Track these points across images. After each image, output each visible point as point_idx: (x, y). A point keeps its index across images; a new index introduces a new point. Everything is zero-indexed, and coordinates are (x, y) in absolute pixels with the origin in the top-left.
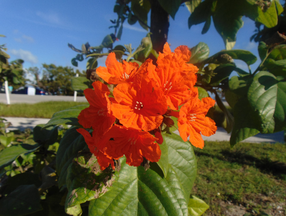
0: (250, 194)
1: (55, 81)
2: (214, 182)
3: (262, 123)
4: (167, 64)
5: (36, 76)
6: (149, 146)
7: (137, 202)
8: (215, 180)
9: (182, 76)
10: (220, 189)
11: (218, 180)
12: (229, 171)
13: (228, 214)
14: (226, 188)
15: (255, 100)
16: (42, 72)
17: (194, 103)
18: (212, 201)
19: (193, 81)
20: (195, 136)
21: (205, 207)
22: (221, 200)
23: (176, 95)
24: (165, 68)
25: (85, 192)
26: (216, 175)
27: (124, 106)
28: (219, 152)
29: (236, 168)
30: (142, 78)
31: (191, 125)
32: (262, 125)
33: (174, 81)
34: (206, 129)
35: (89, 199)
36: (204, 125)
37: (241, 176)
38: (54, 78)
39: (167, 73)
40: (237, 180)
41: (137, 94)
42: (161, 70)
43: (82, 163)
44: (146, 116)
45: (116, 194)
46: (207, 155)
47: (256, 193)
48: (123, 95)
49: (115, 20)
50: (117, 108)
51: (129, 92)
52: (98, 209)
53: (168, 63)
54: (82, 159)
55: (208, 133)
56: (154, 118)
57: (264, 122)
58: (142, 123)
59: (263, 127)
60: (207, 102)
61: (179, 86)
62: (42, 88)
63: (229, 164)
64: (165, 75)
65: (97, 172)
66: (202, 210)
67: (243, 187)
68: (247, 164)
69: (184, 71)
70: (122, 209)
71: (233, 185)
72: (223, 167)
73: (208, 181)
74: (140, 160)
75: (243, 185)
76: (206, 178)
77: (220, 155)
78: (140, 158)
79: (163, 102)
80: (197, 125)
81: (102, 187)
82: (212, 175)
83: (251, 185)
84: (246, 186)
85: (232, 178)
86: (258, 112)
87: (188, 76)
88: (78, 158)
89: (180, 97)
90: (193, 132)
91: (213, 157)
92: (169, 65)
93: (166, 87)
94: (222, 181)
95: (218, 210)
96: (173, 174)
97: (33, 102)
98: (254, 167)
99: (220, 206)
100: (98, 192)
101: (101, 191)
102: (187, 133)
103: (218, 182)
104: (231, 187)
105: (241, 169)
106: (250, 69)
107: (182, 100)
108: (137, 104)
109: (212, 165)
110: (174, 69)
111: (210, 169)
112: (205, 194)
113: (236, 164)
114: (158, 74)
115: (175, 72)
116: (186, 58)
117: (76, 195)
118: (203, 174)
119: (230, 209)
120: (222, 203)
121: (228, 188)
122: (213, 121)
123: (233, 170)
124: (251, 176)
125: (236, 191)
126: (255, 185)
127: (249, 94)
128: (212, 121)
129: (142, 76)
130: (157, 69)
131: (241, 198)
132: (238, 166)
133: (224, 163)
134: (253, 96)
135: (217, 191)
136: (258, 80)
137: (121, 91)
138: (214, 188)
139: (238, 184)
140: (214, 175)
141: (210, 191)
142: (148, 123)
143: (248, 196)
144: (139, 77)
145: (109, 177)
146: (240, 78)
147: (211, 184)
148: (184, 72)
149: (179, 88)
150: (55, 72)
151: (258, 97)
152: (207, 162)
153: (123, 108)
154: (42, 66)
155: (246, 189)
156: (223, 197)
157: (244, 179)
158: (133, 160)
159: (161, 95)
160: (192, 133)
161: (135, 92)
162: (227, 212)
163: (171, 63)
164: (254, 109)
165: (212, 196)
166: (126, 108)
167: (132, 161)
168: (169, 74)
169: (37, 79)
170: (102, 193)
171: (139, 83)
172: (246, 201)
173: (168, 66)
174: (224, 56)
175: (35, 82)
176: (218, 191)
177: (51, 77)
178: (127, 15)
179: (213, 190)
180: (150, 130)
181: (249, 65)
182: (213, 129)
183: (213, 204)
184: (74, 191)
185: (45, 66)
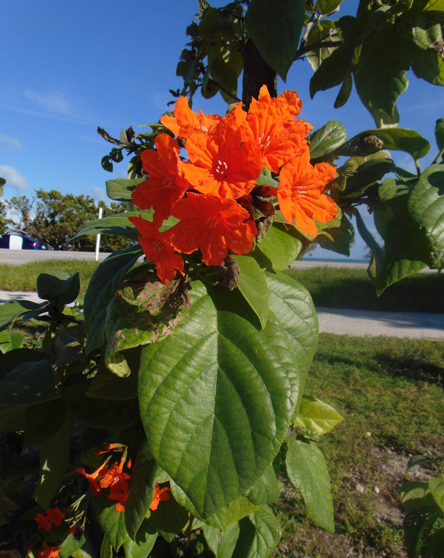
0: (429, 436)
1: (59, 224)
2: (360, 413)
3: (431, 250)
4: (263, 110)
5: (25, 213)
6: (236, 230)
7: (217, 369)
8: (362, 407)
9: (285, 129)
10: (372, 425)
11: (367, 408)
12: (389, 392)
13: (386, 471)
14: (382, 423)
15: (420, 212)
16: (35, 206)
17: (302, 169)
18: (356, 446)
19: (301, 134)
20: (305, 220)
21: (335, 418)
22: (372, 445)
23: (276, 155)
24: (260, 116)
25: (137, 333)
26: (363, 399)
27: (201, 169)
28: (371, 356)
29: (403, 387)
30: (226, 125)
31: (298, 205)
32: (432, 253)
33: (274, 135)
34: (322, 212)
35: (143, 343)
36: (318, 206)
37: (412, 401)
38: (57, 219)
39: (264, 123)
40: (405, 408)
41: (219, 151)
42: (255, 118)
43: (130, 298)
44: (232, 183)
45: (182, 353)
46: (347, 362)
47: (440, 434)
48: (199, 151)
49: (178, 91)
50: (191, 170)
51: (208, 148)
52: (154, 376)
53: (265, 108)
54: (129, 290)
55: (324, 218)
56: (243, 184)
57: (435, 248)
58: (226, 191)
59: (433, 257)
60: (324, 170)
61: (281, 142)
62: (34, 236)
63: (389, 379)
64: (260, 126)
65: (154, 311)
66: (329, 423)
67: (416, 423)
68: (424, 379)
69: (289, 121)
70: (192, 377)
71: (396, 418)
72: (378, 385)
73: (347, 410)
74: (223, 253)
75: (415, 419)
76: (344, 405)
77: (374, 362)
78: (222, 250)
79: (257, 159)
80: (308, 204)
81: (162, 327)
82: (356, 399)
83: (431, 418)
84: (422, 421)
85: (395, 406)
86: (424, 230)
87: (295, 128)
88: (122, 289)
89: (282, 157)
90: (302, 215)
91: (358, 365)
92: (267, 111)
93: (262, 143)
94: (375, 411)
95: (367, 462)
96: (275, 325)
97: (19, 262)
98: (438, 385)
99: (370, 455)
100: (156, 333)
101: (161, 333)
102: (292, 214)
103: (367, 413)
104: (392, 421)
105: (414, 389)
106: (419, 166)
107: (284, 160)
108: (219, 165)
109: (356, 381)
110: (274, 118)
111: (352, 387)
112: (343, 433)
113: (403, 380)
114: (250, 125)
115: (275, 122)
116: (295, 110)
117: (123, 336)
118: (338, 397)
119: (390, 462)
120: (374, 451)
121: (386, 423)
122: (333, 200)
123: (397, 390)
124: (433, 402)
125: (402, 429)
126: (438, 419)
127: (412, 202)
128: (331, 202)
129: (227, 123)
130: (248, 118)
131: (412, 443)
132: (408, 384)
133: (381, 377)
134: (417, 206)
135: (365, 429)
136: (427, 178)
137: (196, 146)
138: (360, 423)
139: (406, 417)
140: (359, 399)
141: (351, 429)
142: (235, 191)
143: (424, 438)
144: (223, 125)
145: (172, 315)
146: (398, 182)
147: (355, 415)
148: (288, 123)
149: (280, 145)
150: (59, 205)
151: (426, 206)
152: (347, 374)
153: (199, 171)
154: (35, 195)
155: (422, 427)
156: (375, 440)
157: (418, 408)
158: (212, 255)
159: (254, 147)
160: (300, 215)
161: (216, 148)
162: (384, 467)
163: (269, 108)
164: (419, 226)
165: (356, 437)
166: (203, 172)
167: (211, 257)
168: (266, 125)
169: (25, 219)
170: (163, 336)
171: (223, 133)
172: (421, 448)
173: (265, 113)
174: (369, 139)
175: (23, 225)
176: (367, 428)
177: (53, 216)
178: (200, 80)
179: (358, 425)
180: (237, 198)
181: (416, 158)
182: (332, 212)
183: (357, 452)
184: (120, 332)
185: (40, 194)
